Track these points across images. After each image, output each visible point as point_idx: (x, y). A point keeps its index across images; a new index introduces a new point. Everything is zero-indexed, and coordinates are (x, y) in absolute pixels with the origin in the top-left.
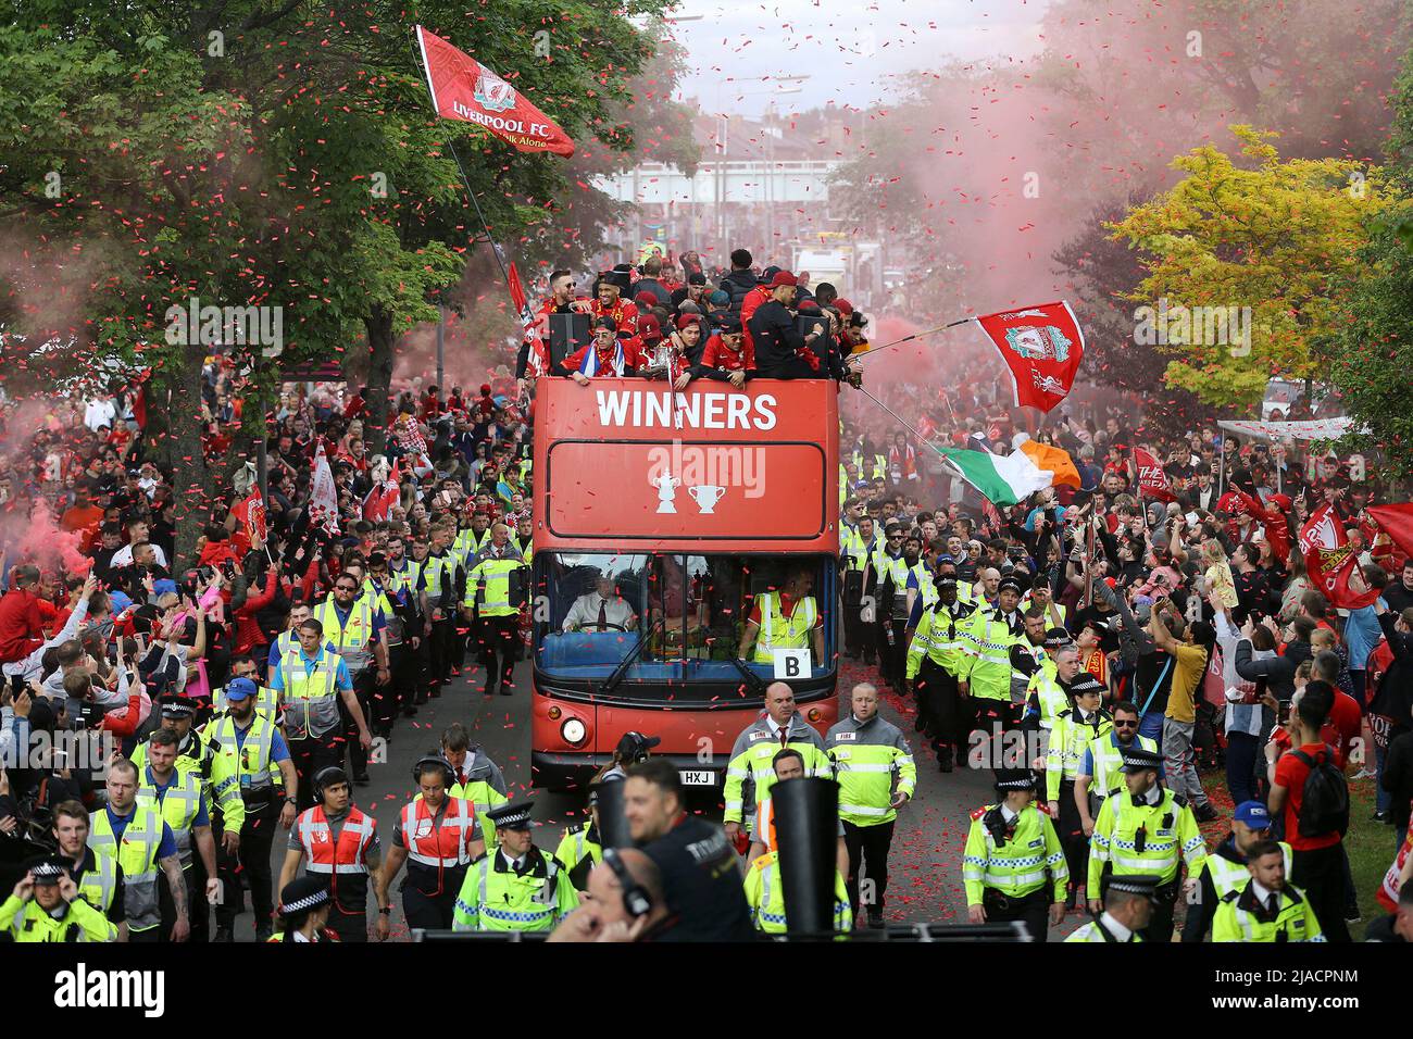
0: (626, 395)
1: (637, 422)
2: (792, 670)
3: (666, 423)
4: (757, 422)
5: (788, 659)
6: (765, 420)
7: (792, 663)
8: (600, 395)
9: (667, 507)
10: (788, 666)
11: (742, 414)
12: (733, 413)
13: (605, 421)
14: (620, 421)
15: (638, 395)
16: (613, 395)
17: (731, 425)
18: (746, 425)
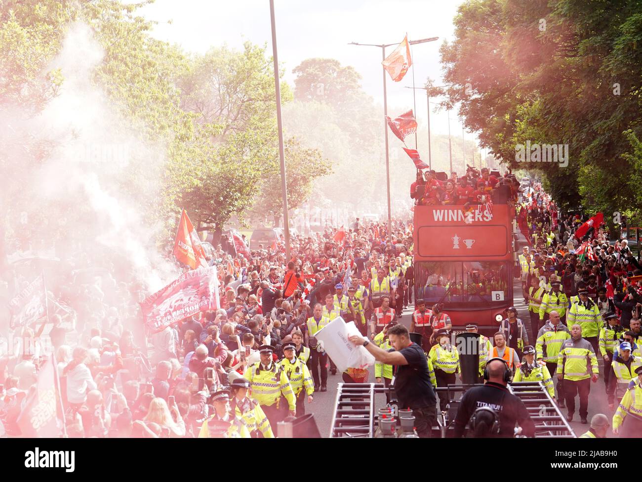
0: (442, 211)
1: (446, 220)
2: (498, 298)
3: (455, 219)
4: (485, 219)
5: (496, 294)
6: (487, 218)
7: (498, 295)
8: (434, 211)
9: (456, 246)
10: (497, 297)
11: (480, 217)
12: (477, 216)
13: (436, 219)
14: (441, 219)
15: (446, 211)
16: (438, 211)
17: (476, 220)
18: (481, 220)
